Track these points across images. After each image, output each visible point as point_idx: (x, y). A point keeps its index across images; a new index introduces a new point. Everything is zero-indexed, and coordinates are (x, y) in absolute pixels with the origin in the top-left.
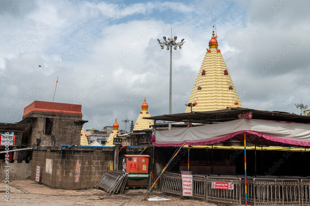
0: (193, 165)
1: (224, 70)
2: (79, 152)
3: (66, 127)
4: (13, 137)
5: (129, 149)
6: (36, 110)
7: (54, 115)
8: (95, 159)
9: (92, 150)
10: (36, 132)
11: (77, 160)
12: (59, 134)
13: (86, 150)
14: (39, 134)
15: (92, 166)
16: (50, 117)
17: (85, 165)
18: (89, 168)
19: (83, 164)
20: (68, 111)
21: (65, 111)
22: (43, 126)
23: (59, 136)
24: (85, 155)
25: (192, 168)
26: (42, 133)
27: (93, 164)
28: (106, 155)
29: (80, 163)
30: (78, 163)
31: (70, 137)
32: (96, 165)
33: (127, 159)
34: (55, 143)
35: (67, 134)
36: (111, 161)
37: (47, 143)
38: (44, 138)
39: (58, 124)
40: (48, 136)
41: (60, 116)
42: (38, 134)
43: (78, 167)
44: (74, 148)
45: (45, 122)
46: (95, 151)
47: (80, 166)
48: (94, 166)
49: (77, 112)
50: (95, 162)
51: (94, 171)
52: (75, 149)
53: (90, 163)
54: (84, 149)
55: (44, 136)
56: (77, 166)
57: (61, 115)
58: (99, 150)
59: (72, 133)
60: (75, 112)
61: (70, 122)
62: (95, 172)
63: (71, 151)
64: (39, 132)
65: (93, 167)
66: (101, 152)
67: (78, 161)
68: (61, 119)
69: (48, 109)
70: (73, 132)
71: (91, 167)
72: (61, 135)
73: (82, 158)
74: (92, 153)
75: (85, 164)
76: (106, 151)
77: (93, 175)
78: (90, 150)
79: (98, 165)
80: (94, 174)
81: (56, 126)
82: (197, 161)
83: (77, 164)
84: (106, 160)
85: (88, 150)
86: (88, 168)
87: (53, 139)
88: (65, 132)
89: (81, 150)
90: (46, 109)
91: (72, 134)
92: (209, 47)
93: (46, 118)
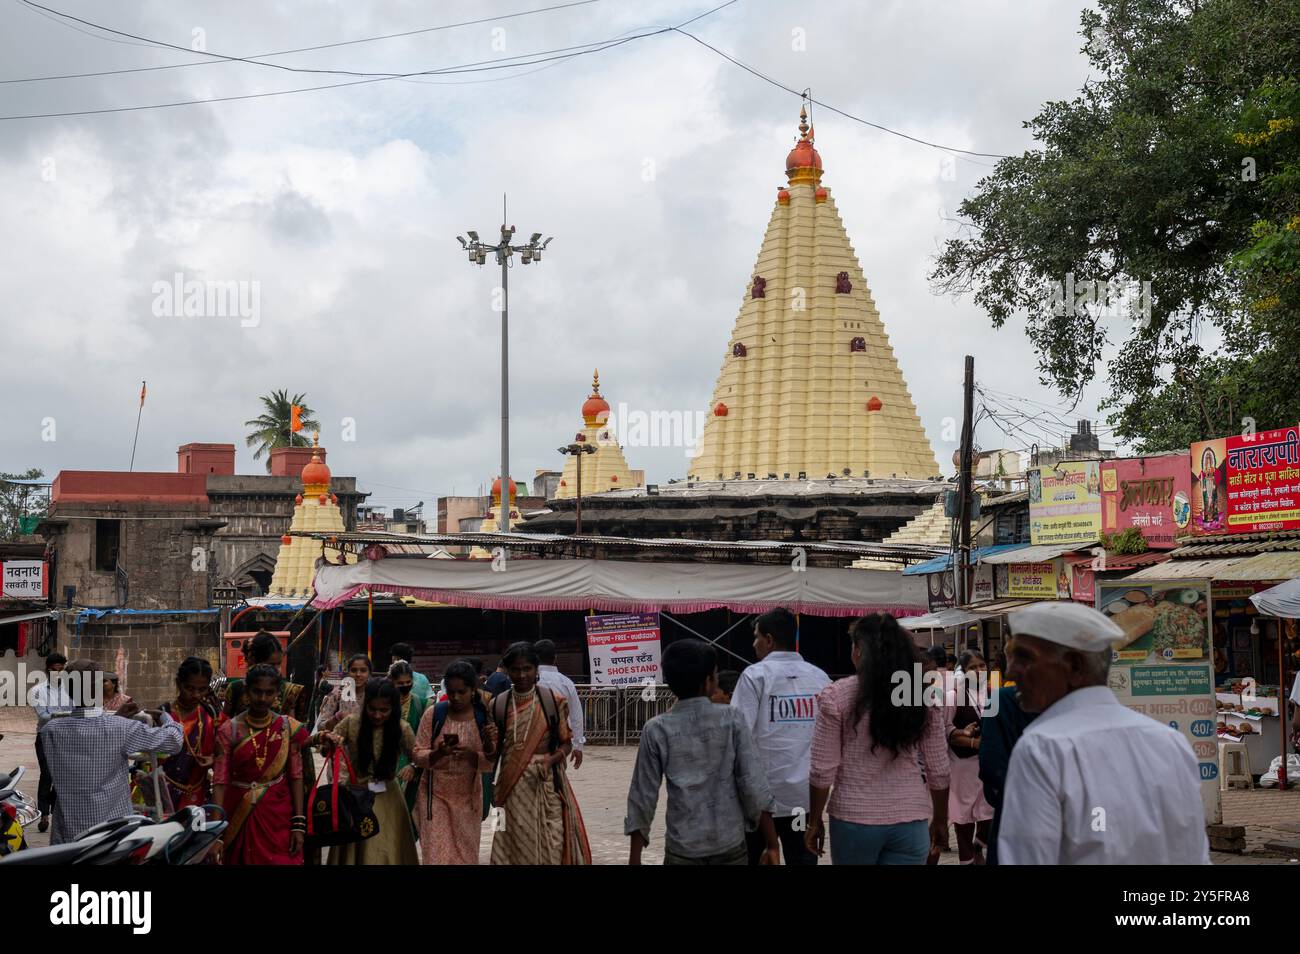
0: (443, 652)
1: (837, 271)
2: (124, 628)
3: (160, 545)
4: (41, 571)
5: (264, 615)
6: (65, 499)
7: (119, 508)
8: (167, 646)
9: (158, 621)
10: (69, 564)
11: (118, 647)
12: (140, 565)
13: (141, 622)
14: (78, 571)
15: (160, 662)
16: (108, 517)
17: (141, 662)
18: (152, 668)
19: (134, 657)
20: (165, 497)
21: (153, 497)
22: (89, 546)
23: (139, 572)
24: (138, 636)
25: (439, 662)
26: (86, 566)
27: (160, 659)
28: (197, 632)
29: (125, 655)
30: (122, 657)
31: (173, 576)
32: (170, 659)
33: (229, 644)
34: (127, 595)
35: (164, 565)
36: (211, 649)
37: (104, 595)
38: (95, 581)
39: (132, 538)
40: (104, 574)
41: (140, 514)
42: (75, 571)
43: (121, 667)
44: (109, 619)
45: (95, 532)
46: (165, 624)
47: (126, 664)
48: (164, 662)
49: (193, 497)
50: (166, 652)
51: (166, 675)
52: (112, 622)
53: (154, 655)
54: (137, 622)
55: (93, 575)
56: (117, 663)
57: (141, 509)
58: (176, 620)
59: (179, 561)
60: (184, 497)
61: (170, 529)
62: (170, 678)
63: (101, 625)
64: (77, 565)
65: (162, 666)
66: (183, 626)
67: (121, 651)
68: (141, 521)
69: (101, 493)
70: (180, 558)
71: (156, 667)
72: (145, 570)
73: (130, 644)
74: (160, 630)
75: (140, 657)
76: (197, 623)
77: (163, 686)
78: (152, 621)
79: (176, 659)
80: (165, 682)
81: (128, 544)
82: (455, 642)
83: (118, 658)
84: (196, 646)
85: (146, 621)
86: (147, 668)
87: (121, 584)
88: (157, 561)
89: (127, 622)
90: (96, 493)
91: (180, 565)
92: (789, 180)
93: (98, 520)
